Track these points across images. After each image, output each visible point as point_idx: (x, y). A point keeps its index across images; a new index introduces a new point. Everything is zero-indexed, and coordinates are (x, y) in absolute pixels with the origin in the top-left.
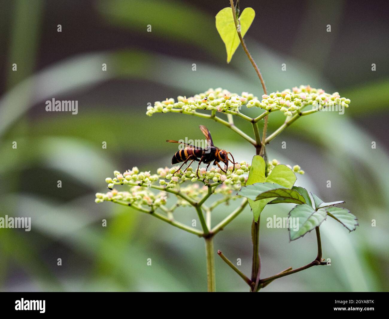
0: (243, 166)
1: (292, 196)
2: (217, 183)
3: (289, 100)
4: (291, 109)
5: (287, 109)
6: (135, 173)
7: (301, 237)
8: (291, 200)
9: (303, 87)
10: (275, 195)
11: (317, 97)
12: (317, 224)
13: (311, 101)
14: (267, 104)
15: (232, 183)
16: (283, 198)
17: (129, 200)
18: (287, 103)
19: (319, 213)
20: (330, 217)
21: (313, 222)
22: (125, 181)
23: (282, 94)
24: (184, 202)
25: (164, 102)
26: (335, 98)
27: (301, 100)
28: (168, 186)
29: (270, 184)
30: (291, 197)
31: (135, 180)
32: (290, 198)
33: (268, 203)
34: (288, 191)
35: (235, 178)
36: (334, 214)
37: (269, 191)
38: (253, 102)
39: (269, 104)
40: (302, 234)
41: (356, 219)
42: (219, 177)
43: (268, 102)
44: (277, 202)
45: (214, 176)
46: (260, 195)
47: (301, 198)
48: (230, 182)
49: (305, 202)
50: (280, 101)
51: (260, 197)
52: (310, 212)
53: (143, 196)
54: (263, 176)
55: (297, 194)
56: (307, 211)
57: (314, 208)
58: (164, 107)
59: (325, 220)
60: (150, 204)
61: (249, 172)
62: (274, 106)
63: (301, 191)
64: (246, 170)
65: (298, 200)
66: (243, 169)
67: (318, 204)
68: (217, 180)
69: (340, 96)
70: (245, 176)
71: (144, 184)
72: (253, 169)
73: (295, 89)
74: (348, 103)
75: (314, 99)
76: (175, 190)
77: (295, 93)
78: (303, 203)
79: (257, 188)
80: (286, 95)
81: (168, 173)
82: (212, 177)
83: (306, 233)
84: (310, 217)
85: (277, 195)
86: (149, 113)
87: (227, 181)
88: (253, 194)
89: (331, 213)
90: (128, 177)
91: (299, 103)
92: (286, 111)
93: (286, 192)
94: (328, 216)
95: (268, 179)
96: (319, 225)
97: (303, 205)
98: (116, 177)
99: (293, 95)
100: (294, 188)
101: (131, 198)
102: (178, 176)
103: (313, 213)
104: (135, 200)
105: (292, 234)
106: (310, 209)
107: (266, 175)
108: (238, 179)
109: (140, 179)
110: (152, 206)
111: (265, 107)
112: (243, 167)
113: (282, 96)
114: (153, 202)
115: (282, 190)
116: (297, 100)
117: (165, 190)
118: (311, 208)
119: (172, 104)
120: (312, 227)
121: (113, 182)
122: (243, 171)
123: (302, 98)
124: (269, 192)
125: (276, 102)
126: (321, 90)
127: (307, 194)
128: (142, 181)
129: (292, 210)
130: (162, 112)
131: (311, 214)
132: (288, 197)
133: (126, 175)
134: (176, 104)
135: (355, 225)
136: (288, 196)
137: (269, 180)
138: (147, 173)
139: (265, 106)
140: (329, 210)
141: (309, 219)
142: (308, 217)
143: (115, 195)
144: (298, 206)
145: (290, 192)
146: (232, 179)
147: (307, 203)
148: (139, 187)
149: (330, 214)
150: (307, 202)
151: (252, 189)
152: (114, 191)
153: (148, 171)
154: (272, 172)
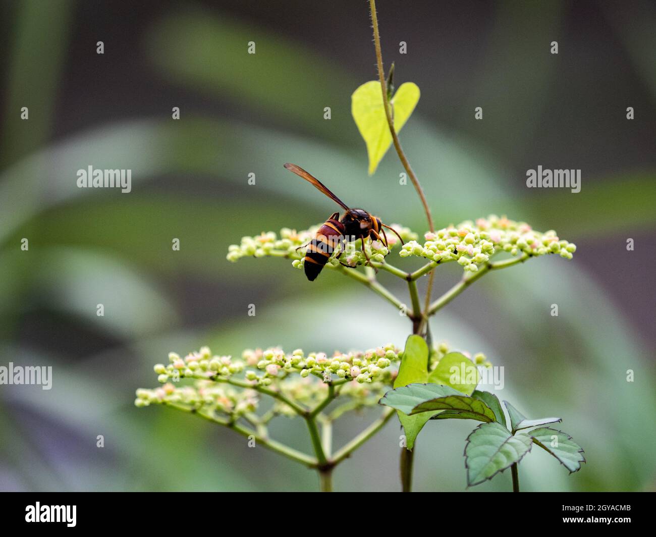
0: (388, 352)
1: (473, 408)
2: (344, 379)
3: (472, 244)
4: (476, 259)
5: (469, 261)
6: (206, 357)
7: (488, 481)
8: (471, 415)
9: (493, 219)
10: (444, 406)
11: (518, 238)
12: (515, 457)
13: (509, 246)
14: (435, 251)
15: (369, 380)
16: (457, 411)
17: (193, 404)
18: (469, 248)
19: (519, 440)
20: (538, 446)
21: (508, 455)
22: (188, 372)
23: (459, 233)
24: (286, 409)
25: (258, 238)
26: (551, 241)
27: (492, 244)
28: (260, 382)
29: (436, 386)
30: (471, 410)
31: (204, 369)
32: (469, 411)
33: (432, 418)
34: (468, 401)
35: (375, 372)
36: (544, 441)
37: (435, 399)
38: (410, 248)
39: (438, 251)
40: (490, 475)
41: (580, 450)
42: (348, 370)
43: (436, 247)
44: (446, 417)
45: (339, 368)
46: (419, 405)
47: (488, 413)
48: (366, 379)
49: (495, 419)
50: (457, 246)
51: (420, 409)
52: (502, 436)
53: (216, 397)
54: (424, 371)
55: (482, 406)
56: (498, 434)
57: (510, 429)
58: (258, 248)
59: (530, 451)
60: (228, 411)
61: (399, 363)
62: (447, 254)
63: (488, 400)
64: (394, 359)
65: (483, 415)
66: (390, 358)
67: (516, 422)
68: (345, 375)
69: (557, 238)
70: (393, 369)
71: (220, 377)
72: (406, 357)
73: (481, 222)
74: (571, 250)
75: (514, 242)
76: (272, 388)
77: (482, 229)
78: (492, 421)
79: (413, 393)
80: (466, 234)
81: (260, 358)
82: (336, 368)
83: (496, 474)
84: (503, 445)
85: (447, 406)
86: (233, 257)
87: (361, 376)
88: (406, 403)
89: (539, 438)
90: (193, 364)
91: (490, 249)
92: (467, 264)
93: (464, 402)
94: (534, 444)
95: (433, 376)
96: (519, 461)
97: (491, 424)
98: (173, 363)
99: (478, 233)
100: (476, 393)
101: (197, 399)
102: (278, 364)
103: (509, 439)
104: (203, 403)
105: (472, 474)
106: (503, 431)
107: (429, 370)
108: (380, 375)
109: (213, 369)
110: (231, 414)
111: (432, 256)
112: (389, 354)
113: (458, 234)
114: (234, 408)
115: (457, 397)
116: (487, 244)
117: (255, 388)
118: (505, 430)
119: (271, 241)
120: (506, 463)
121: (166, 372)
122: (389, 361)
123: (494, 240)
124: (435, 401)
125: (449, 248)
126: (524, 226)
127: (499, 405)
128: (216, 372)
129: (472, 433)
130: (254, 257)
131: (504, 439)
132: (466, 410)
133: (190, 361)
134: (279, 244)
135: (579, 462)
136: (466, 408)
137: (434, 378)
138: (226, 359)
139: (432, 254)
140: (534, 435)
141: (500, 449)
142: (499, 446)
143: (170, 393)
144: (482, 426)
145: (471, 401)
146: (370, 374)
147: (497, 420)
148: (211, 382)
149: (537, 440)
150: (499, 419)
151: (404, 394)
152: (169, 387)
153: (227, 356)
154: (439, 364)
